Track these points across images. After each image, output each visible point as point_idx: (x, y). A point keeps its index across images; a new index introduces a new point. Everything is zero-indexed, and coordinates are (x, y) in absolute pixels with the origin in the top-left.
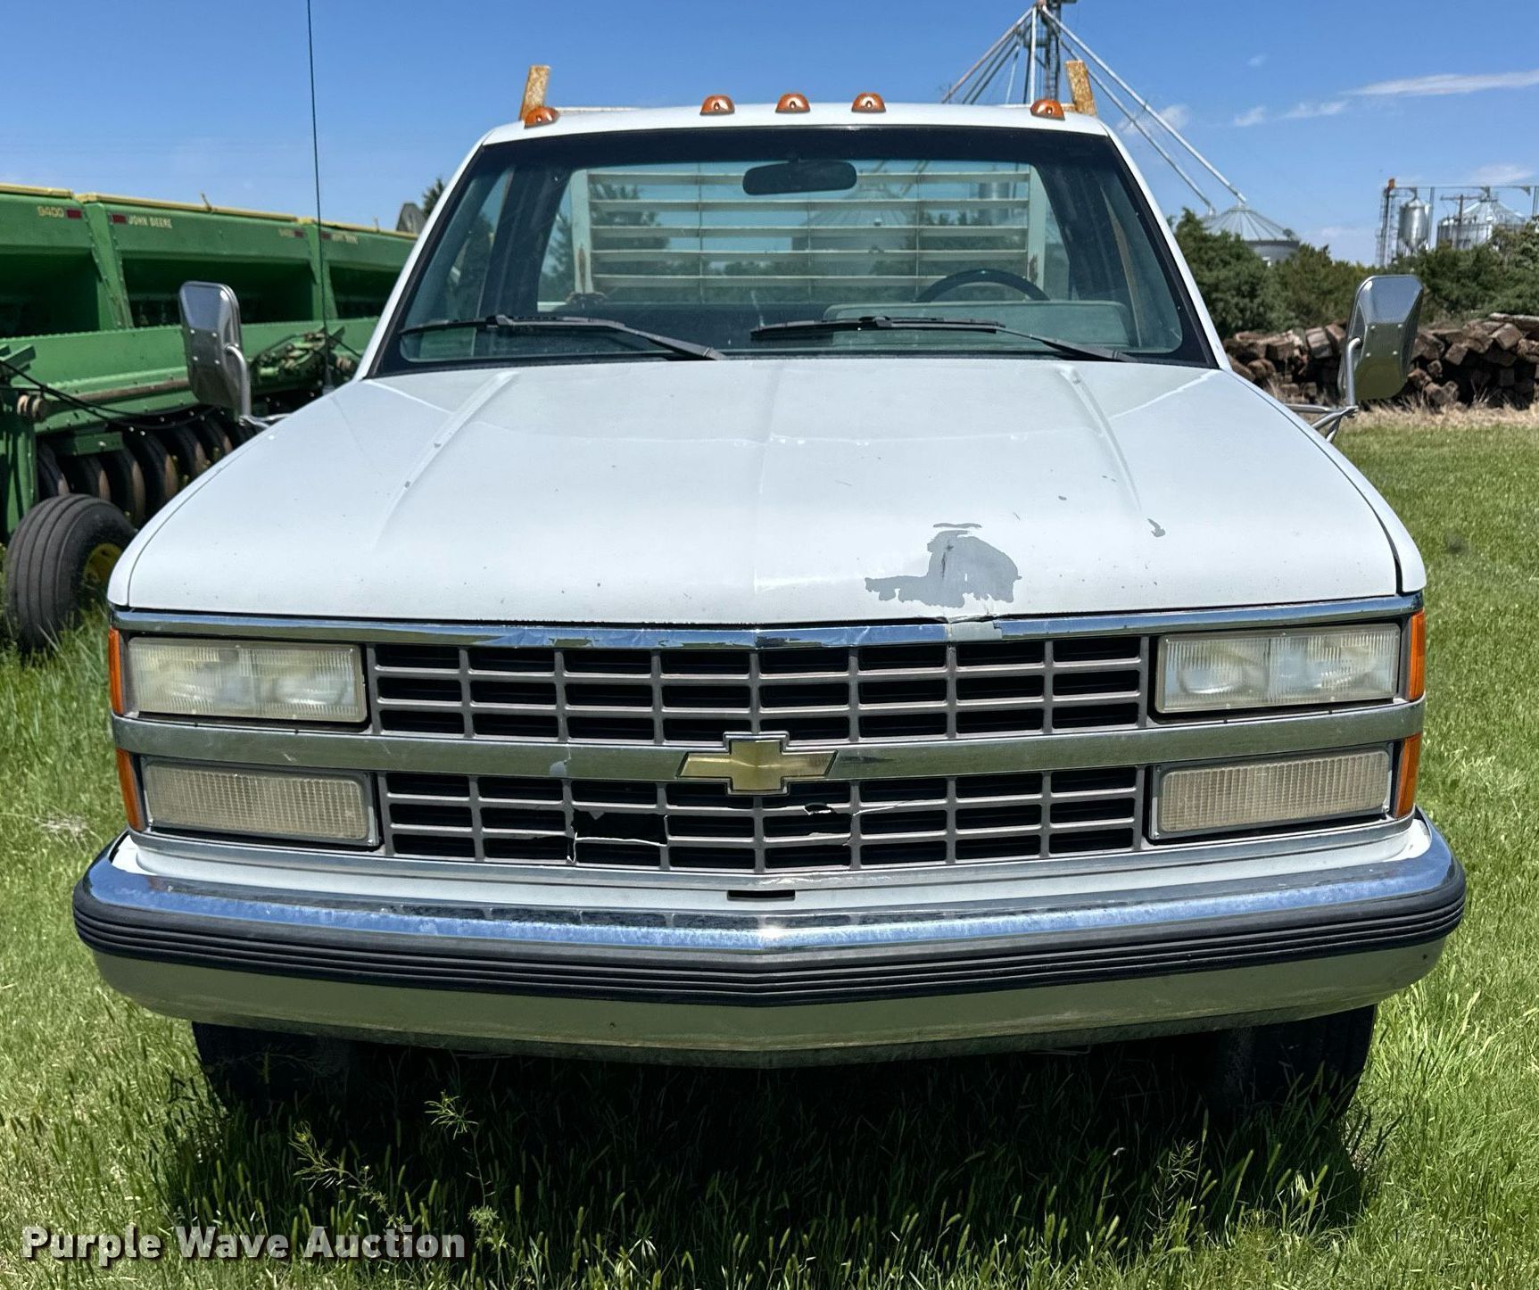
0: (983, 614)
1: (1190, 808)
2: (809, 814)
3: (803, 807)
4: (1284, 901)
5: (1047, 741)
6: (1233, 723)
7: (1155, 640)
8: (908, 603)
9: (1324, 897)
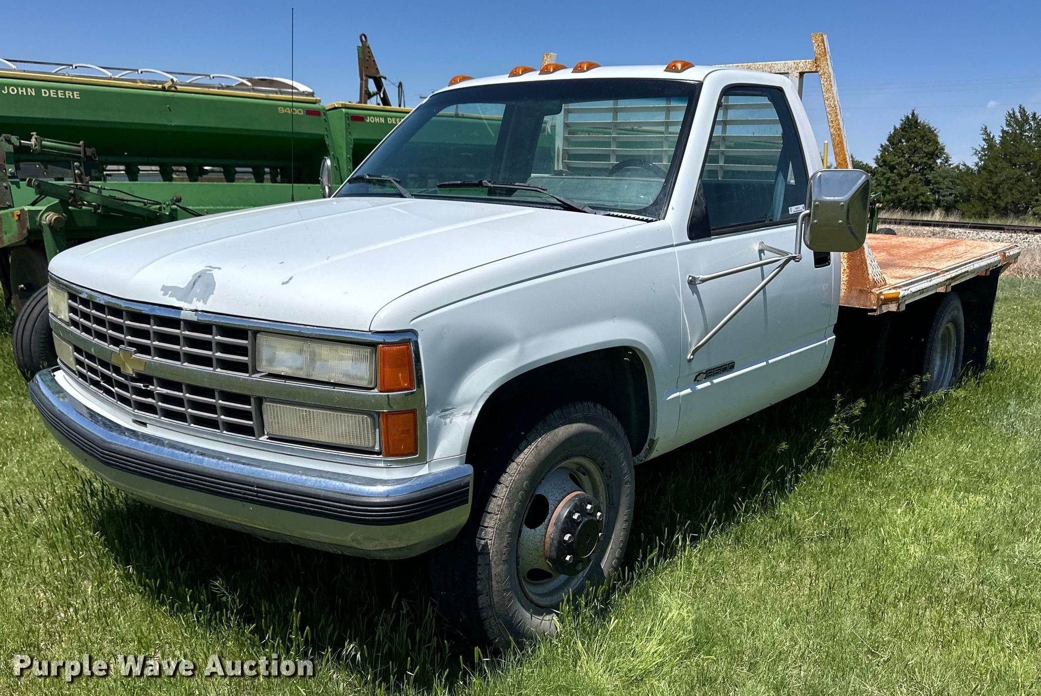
0: (194, 308)
1: (275, 423)
2: (144, 388)
3: (142, 385)
4: (291, 479)
5: (213, 373)
6: (289, 383)
7: (256, 332)
8: (171, 298)
9: (311, 483)
